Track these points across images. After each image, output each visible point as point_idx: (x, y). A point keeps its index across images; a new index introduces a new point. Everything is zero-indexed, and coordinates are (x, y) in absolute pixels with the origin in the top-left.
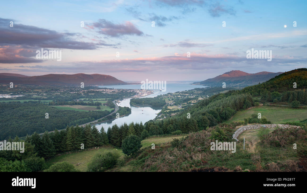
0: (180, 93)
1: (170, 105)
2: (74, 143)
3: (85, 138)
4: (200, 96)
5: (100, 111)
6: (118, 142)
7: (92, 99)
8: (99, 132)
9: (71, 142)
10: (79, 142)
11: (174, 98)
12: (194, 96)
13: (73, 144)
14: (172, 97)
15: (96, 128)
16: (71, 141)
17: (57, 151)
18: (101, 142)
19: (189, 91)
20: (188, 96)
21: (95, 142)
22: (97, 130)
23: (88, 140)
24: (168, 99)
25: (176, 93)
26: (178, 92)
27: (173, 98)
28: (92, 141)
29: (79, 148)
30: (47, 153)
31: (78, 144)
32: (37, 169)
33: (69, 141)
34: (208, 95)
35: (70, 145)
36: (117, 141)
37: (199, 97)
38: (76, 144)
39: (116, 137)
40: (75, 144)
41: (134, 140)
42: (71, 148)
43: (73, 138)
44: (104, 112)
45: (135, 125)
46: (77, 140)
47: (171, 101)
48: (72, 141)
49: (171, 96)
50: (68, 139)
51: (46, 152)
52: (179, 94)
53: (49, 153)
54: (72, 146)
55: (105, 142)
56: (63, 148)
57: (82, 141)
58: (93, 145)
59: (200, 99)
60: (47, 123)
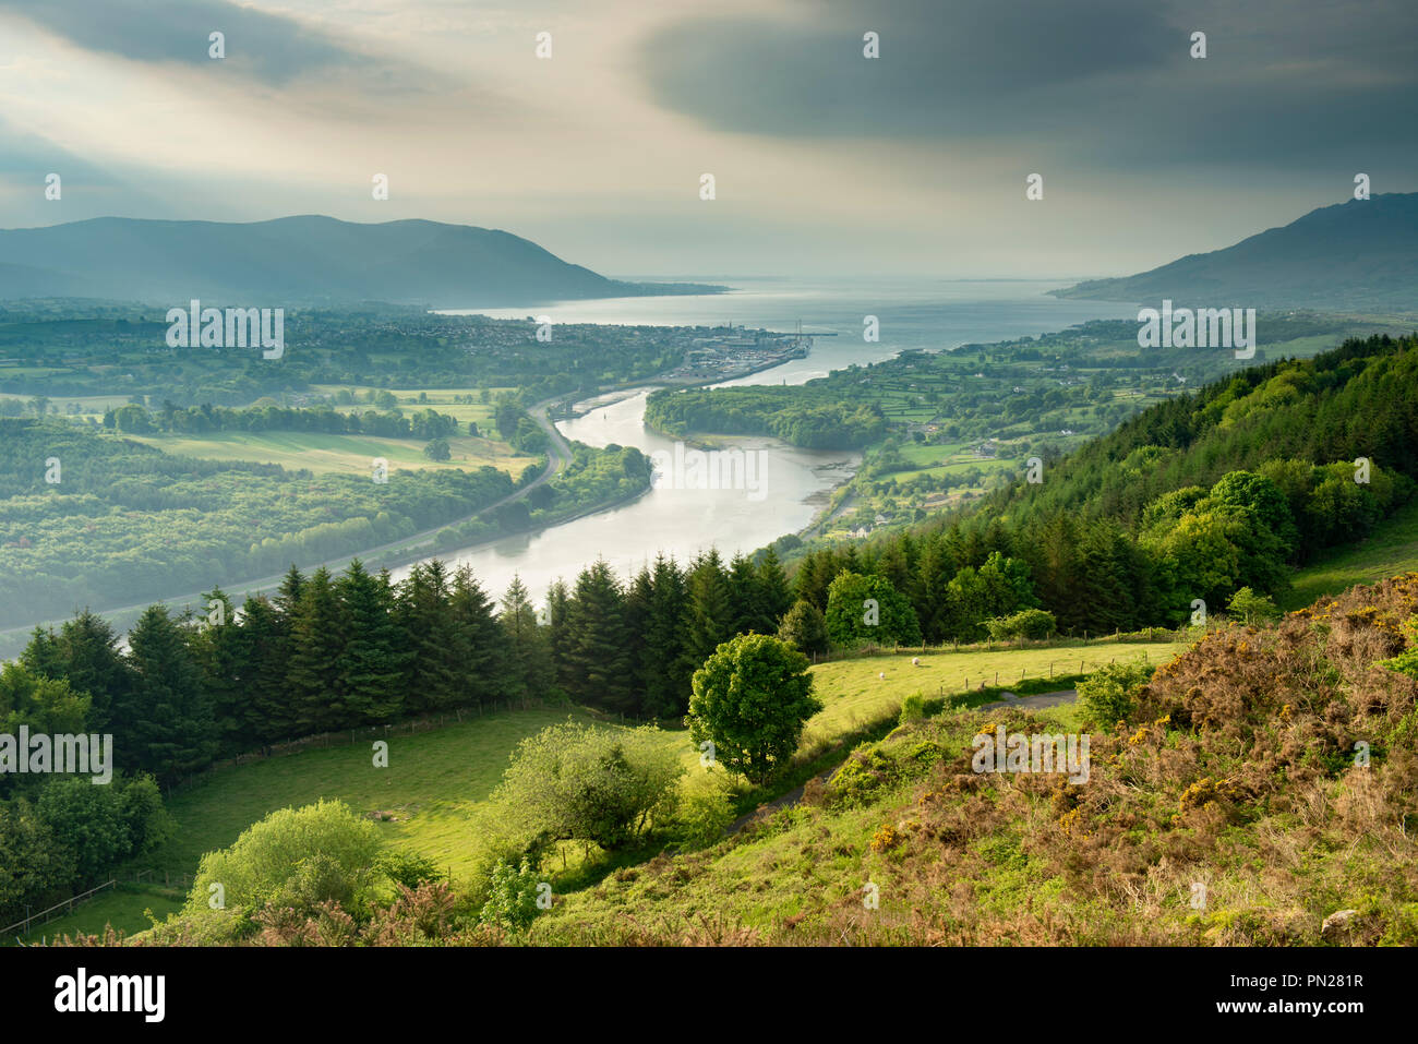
0: (982, 358)
1: (919, 438)
2: (337, 683)
3: (406, 650)
4: (1127, 374)
5: (450, 472)
6: (617, 678)
7: (393, 392)
8: (493, 613)
9: (317, 671)
10: (374, 677)
11: (947, 391)
12: (1080, 374)
13: (330, 685)
14: (926, 381)
15: (476, 588)
16: (316, 667)
17: (227, 735)
18: (512, 678)
19: (1048, 339)
20: (1040, 376)
21: (471, 677)
22: (481, 598)
23: (428, 660)
24: (903, 395)
25: (958, 352)
26: (972, 348)
27: (939, 387)
28: (452, 669)
29: (369, 712)
30: (167, 745)
31: (363, 689)
32: (116, 845)
33: (307, 665)
34: (1182, 374)
35: (309, 692)
36: (614, 673)
37: (1118, 386)
38: (352, 689)
39: (607, 646)
40: (345, 690)
41: (769, 665)
42: (320, 712)
43: (331, 648)
44: (474, 476)
45: (733, 566)
46: (358, 659)
47: (922, 407)
48: (326, 666)
49: (924, 377)
50: (298, 652)
51: (158, 739)
52: (975, 360)
53: (176, 748)
54: (326, 703)
55: (536, 674)
56: (262, 710)
57: (391, 671)
58: (459, 695)
59: (1123, 395)
60: (99, 551)
